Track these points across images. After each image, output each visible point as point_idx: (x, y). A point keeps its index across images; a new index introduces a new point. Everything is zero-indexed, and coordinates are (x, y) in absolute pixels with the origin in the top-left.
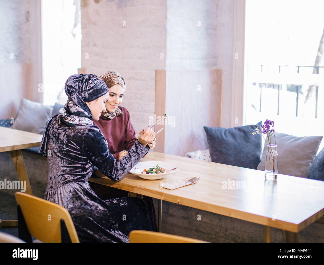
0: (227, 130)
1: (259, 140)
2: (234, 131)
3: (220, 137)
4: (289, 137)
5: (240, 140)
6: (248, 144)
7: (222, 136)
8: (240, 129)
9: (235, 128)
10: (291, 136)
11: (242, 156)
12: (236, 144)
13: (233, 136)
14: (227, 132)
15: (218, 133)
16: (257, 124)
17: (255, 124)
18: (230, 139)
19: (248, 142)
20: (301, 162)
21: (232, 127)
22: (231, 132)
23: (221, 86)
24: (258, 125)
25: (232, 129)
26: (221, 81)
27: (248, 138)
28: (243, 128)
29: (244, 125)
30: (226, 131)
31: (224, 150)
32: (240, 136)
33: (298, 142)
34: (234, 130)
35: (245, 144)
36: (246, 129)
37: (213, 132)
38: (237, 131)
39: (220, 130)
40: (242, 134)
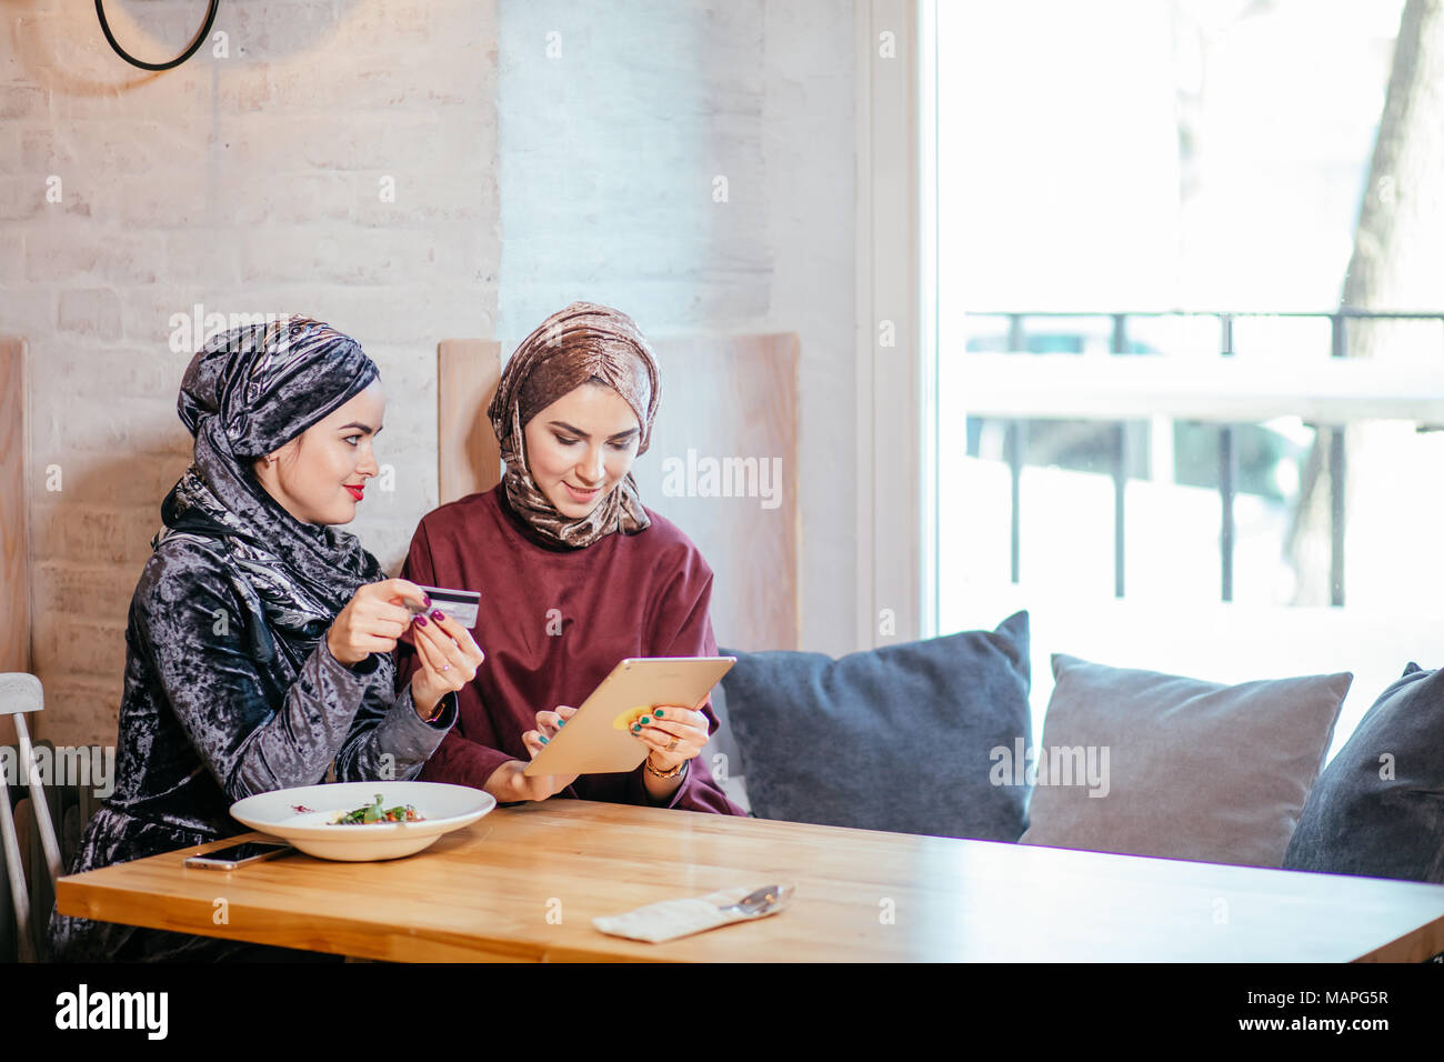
0: (836, 663)
1: (1013, 713)
2: (878, 667)
3: (798, 699)
4: (1171, 689)
5: (907, 716)
6: (956, 736)
7: (809, 693)
8: (906, 657)
9: (882, 654)
10: (1184, 682)
11: (924, 799)
12: (887, 735)
13: (872, 692)
14: (838, 677)
15: (789, 680)
16: (998, 629)
17: (991, 627)
18: (853, 711)
19: (954, 726)
20: (1242, 817)
21: (865, 646)
22: (857, 675)
23: (795, 427)
24: (1005, 632)
25: (865, 656)
26: (795, 398)
27: (955, 703)
28: (923, 653)
29: (928, 633)
30: (830, 667)
31: (826, 771)
32: (911, 693)
33: (1220, 711)
34: (877, 663)
35: (937, 733)
36: (939, 656)
37: (764, 677)
38: (895, 670)
39: (799, 665)
40: (921, 683)
